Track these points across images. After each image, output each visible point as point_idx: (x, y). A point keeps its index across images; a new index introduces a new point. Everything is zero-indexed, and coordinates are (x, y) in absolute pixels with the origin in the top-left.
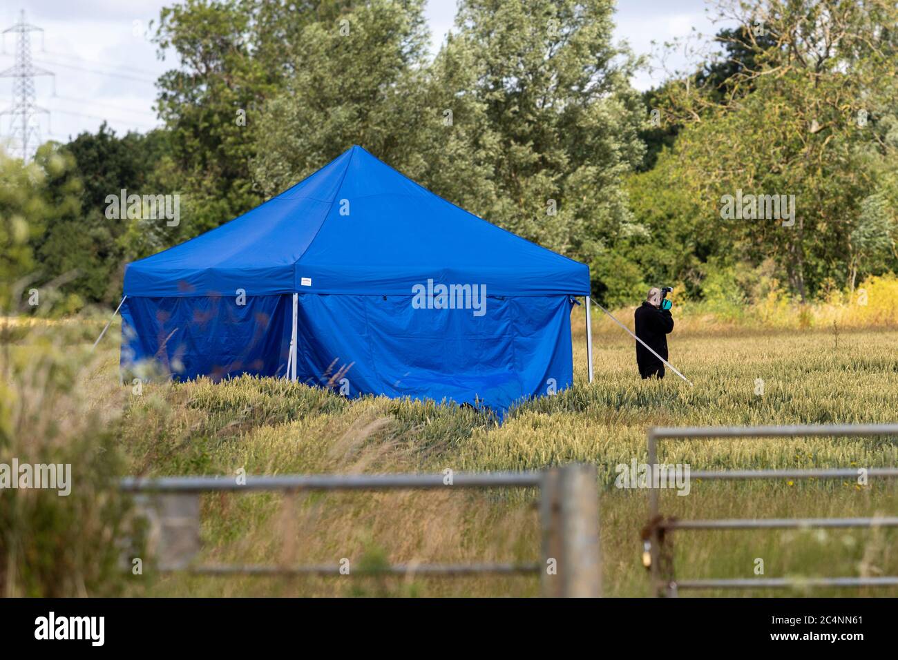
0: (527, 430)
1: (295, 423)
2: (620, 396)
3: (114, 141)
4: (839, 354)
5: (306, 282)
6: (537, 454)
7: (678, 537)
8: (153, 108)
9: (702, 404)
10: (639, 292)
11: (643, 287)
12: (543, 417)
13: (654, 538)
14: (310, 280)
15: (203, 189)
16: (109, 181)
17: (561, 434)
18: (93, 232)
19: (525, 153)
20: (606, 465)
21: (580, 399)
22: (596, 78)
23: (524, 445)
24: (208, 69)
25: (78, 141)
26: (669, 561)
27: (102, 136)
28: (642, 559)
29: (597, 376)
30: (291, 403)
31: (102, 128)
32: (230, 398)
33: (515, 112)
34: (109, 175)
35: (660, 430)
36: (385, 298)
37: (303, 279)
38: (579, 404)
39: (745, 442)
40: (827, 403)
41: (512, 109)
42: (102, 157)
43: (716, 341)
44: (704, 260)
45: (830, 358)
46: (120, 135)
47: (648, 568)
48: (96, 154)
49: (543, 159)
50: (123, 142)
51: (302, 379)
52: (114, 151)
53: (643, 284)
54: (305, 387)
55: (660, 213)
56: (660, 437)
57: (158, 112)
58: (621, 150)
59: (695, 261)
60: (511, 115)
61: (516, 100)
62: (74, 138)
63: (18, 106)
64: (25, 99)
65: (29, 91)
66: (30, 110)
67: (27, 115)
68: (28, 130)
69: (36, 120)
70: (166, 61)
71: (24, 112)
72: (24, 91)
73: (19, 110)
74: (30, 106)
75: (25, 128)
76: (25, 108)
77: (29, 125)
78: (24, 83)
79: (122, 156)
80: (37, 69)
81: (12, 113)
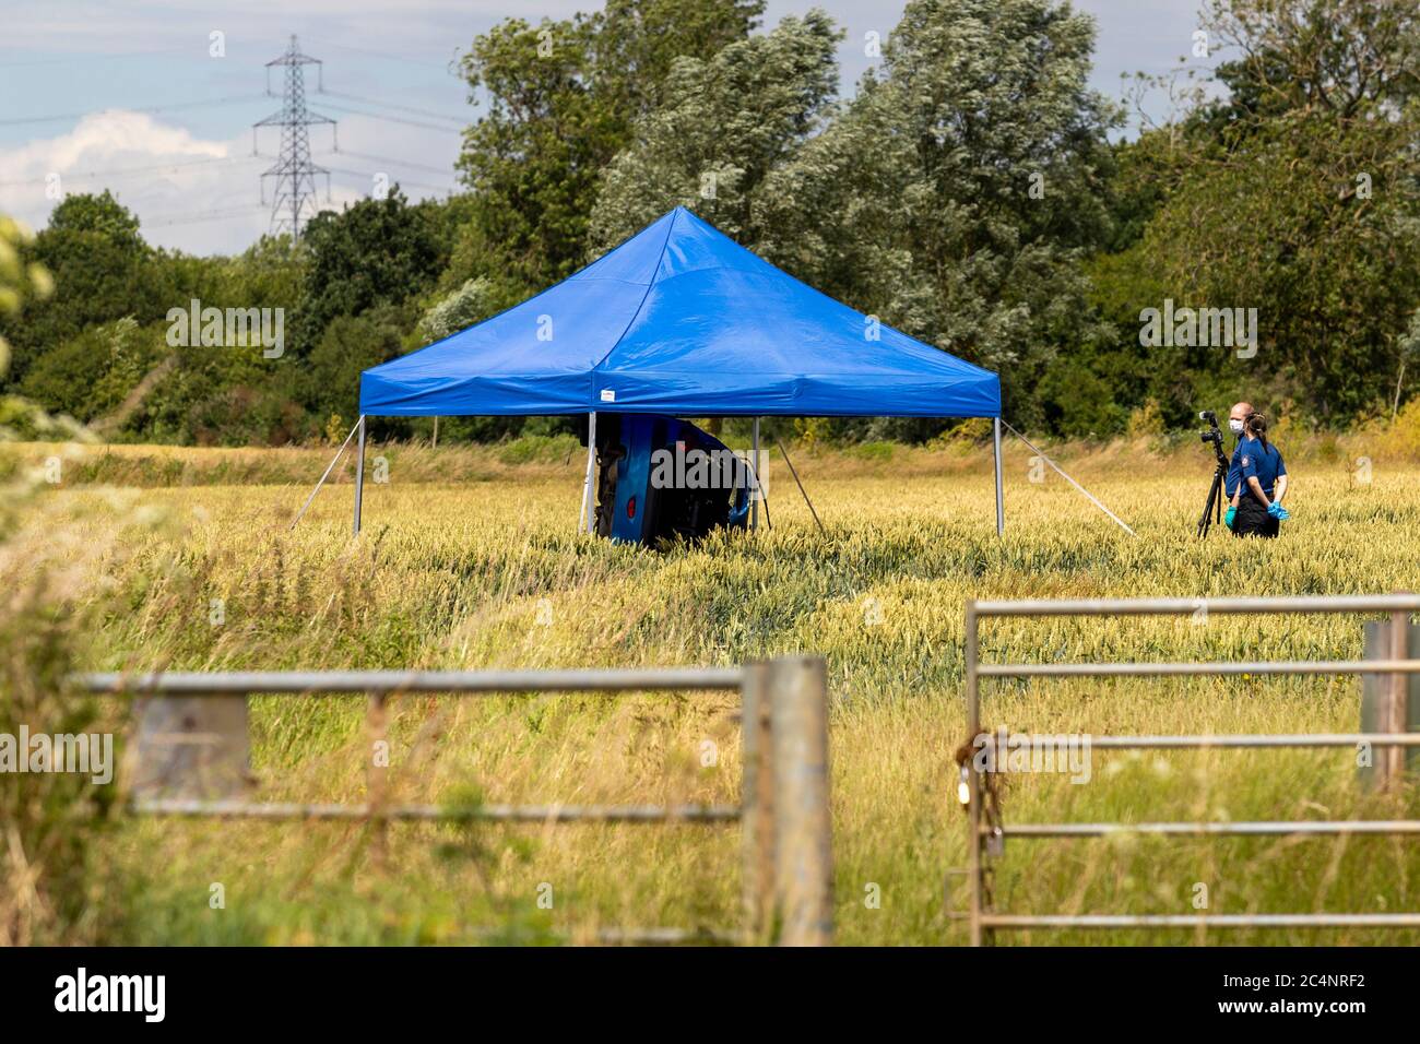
3: (404, 211)
8: (456, 167)
10: (1109, 415)
11: (1114, 409)
14: (613, 393)
16: (400, 263)
21: (983, 559)
24: (533, 115)
25: (356, 210)
27: (391, 204)
28: (953, 792)
31: (391, 193)
34: (400, 255)
35: (982, 605)
37: (603, 392)
42: (388, 230)
45: (1340, 504)
46: (413, 201)
47: (966, 807)
48: (381, 226)
50: (417, 211)
52: (405, 223)
53: (1113, 405)
56: (981, 615)
57: (461, 172)
59: (1185, 373)
62: (351, 206)
63: (287, 164)
64: (295, 155)
65: (302, 144)
66: (303, 170)
67: (299, 177)
68: (300, 197)
69: (311, 183)
70: (476, 104)
71: (295, 173)
72: (295, 144)
73: (288, 170)
74: (302, 164)
75: (295, 194)
76: (297, 169)
77: (301, 189)
78: (295, 134)
79: (417, 230)
80: (313, 114)
81: (279, 174)
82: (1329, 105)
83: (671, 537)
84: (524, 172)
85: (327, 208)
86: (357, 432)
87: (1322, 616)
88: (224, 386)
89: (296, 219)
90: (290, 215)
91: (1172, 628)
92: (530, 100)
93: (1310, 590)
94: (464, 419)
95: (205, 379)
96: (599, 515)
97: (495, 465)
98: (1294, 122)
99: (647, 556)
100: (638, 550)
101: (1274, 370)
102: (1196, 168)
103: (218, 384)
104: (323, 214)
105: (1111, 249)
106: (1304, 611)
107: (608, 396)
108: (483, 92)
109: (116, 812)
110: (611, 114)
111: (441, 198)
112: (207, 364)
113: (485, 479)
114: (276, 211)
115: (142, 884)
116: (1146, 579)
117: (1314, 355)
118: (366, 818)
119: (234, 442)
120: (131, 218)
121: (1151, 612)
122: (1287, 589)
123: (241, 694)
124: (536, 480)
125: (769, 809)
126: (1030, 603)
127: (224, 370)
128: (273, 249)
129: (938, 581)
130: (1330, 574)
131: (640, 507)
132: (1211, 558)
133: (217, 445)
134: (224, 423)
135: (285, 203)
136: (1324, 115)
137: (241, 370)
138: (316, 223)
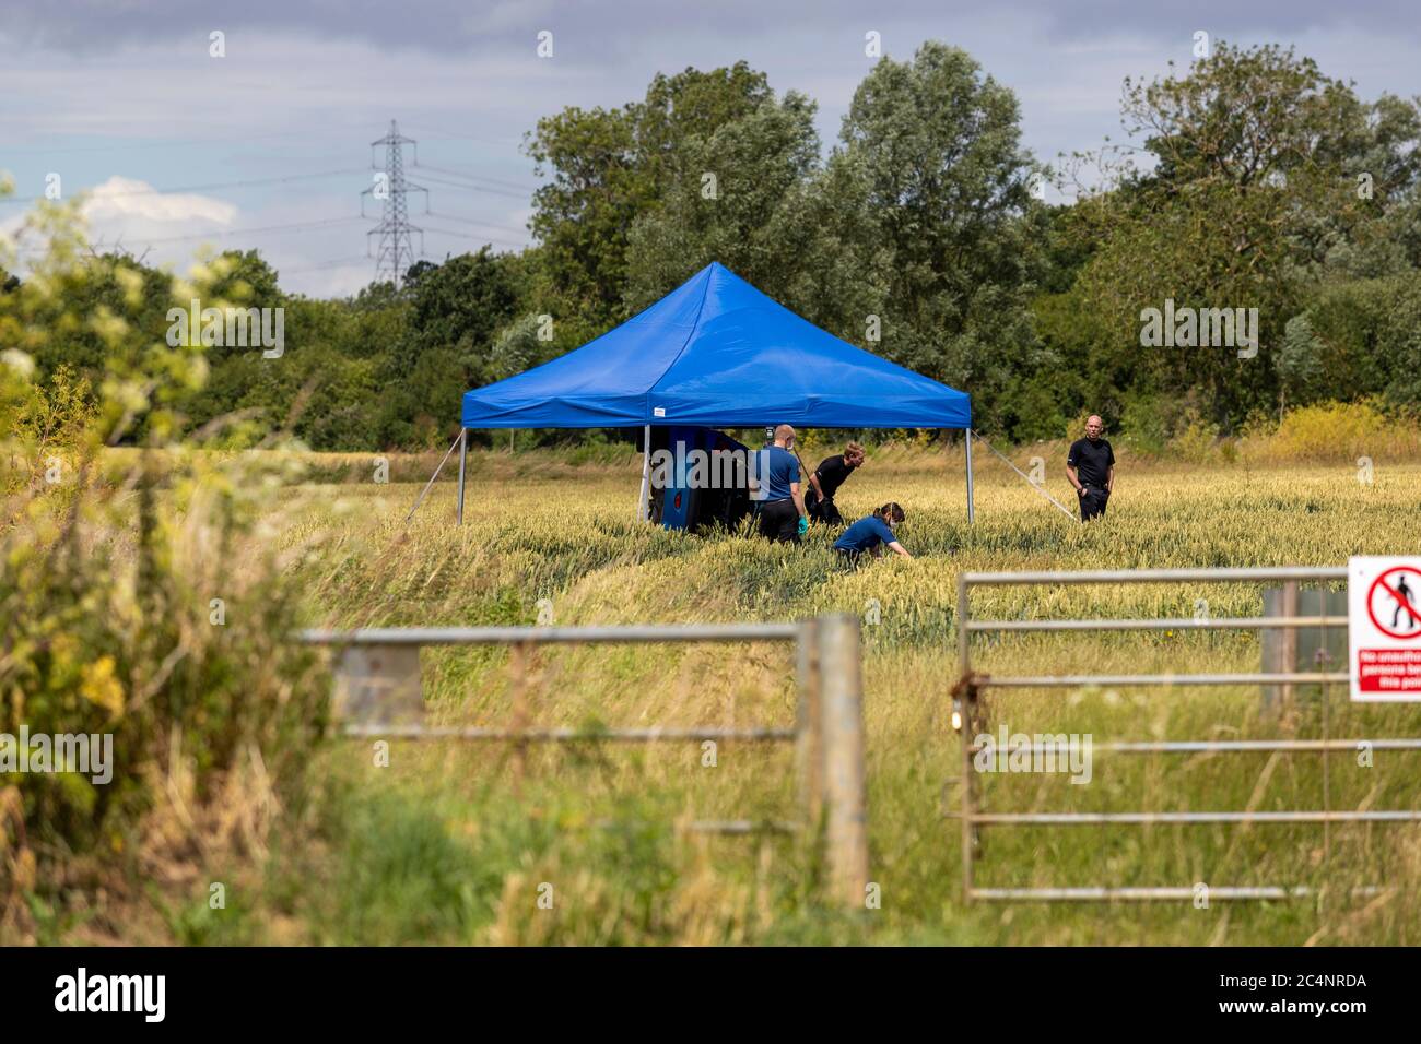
7: (988, 694)
8: (529, 226)
14: (663, 410)
15: (580, 313)
16: (483, 305)
18: (463, 359)
19: (924, 272)
21: (957, 539)
22: (998, 193)
24: (588, 184)
27: (482, 259)
28: (949, 720)
31: (483, 249)
33: (913, 229)
34: (483, 299)
35: (971, 575)
37: (657, 409)
39: (1128, 588)
41: (912, 225)
44: (1123, 389)
47: (959, 731)
48: (473, 276)
49: (941, 279)
52: (492, 272)
56: (970, 584)
57: (533, 229)
59: (1114, 391)
60: (908, 230)
63: (388, 224)
64: (395, 217)
65: (401, 208)
66: (402, 229)
67: (398, 235)
68: (399, 250)
69: (408, 240)
70: (542, 175)
71: (395, 232)
72: (395, 208)
73: (390, 229)
74: (401, 224)
75: (396, 248)
76: (396, 226)
77: (400, 245)
78: (395, 200)
79: (499, 279)
80: (410, 184)
81: (382, 232)
82: (1230, 175)
83: (710, 523)
84: (584, 230)
85: (425, 259)
86: (460, 443)
87: (1227, 585)
88: (341, 403)
89: (396, 268)
90: (392, 265)
91: (1110, 594)
92: (586, 172)
93: (1218, 565)
94: (538, 431)
95: (325, 398)
96: (651, 507)
97: (561, 466)
98: (1201, 189)
99: (692, 539)
100: (683, 535)
101: (1185, 389)
102: (1122, 226)
103: (336, 402)
104: (421, 264)
105: (1053, 290)
106: (1211, 581)
107: (660, 412)
108: (548, 165)
109: (331, 733)
110: (652, 184)
111: (518, 252)
112: (327, 385)
113: (555, 478)
114: (380, 260)
115: (349, 787)
116: (1090, 557)
117: (1218, 378)
118: (508, 738)
119: (349, 448)
120: (272, 271)
121: (1093, 582)
122: (1199, 564)
123: (414, 645)
124: (595, 479)
125: (819, 730)
126: (994, 575)
127: (341, 391)
128: (380, 293)
129: (923, 559)
130: (1233, 552)
131: (685, 500)
132: (1140, 540)
133: (335, 450)
134: (343, 432)
135: (387, 256)
136: (1225, 183)
137: (353, 390)
138: (415, 271)
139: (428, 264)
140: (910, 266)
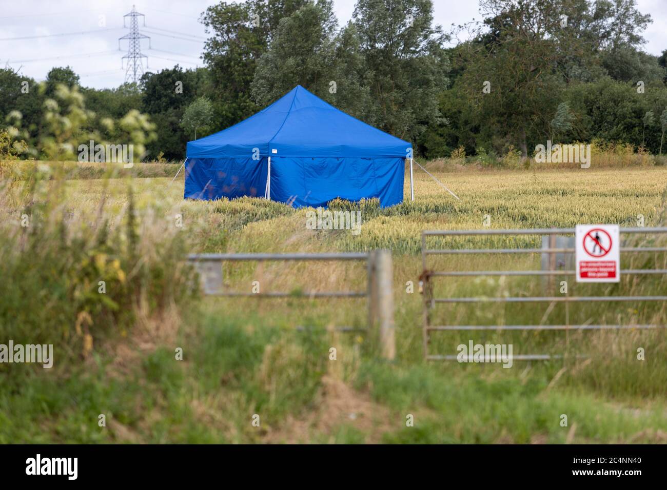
0: (378, 225)
1: (268, 221)
2: (427, 207)
3: (181, 73)
4: (535, 186)
5: (275, 151)
6: (383, 237)
7: (435, 279)
8: (202, 57)
9: (465, 212)
12: (387, 218)
13: (424, 279)
17: (395, 227)
18: (170, 119)
20: (416, 242)
21: (407, 208)
22: (423, 44)
23: (377, 232)
24: (229, 38)
25: (162, 73)
26: (431, 290)
27: (175, 71)
29: (416, 197)
30: (267, 210)
31: (176, 67)
32: (238, 208)
36: (313, 159)
37: (273, 150)
38: (406, 211)
40: (525, 211)
41: (380, 59)
43: (480, 177)
45: (531, 188)
46: (184, 70)
47: (421, 293)
48: (171, 81)
49: (395, 84)
50: (185, 74)
51: (273, 198)
54: (273, 202)
55: (454, 110)
57: (203, 59)
58: (435, 80)
59: (472, 134)
60: (379, 62)
61: (381, 54)
62: (160, 71)
63: (132, 54)
64: (135, 50)
65: (137, 46)
66: (138, 56)
67: (136, 59)
68: (136, 66)
69: (141, 61)
70: (208, 33)
71: (135, 57)
72: (134, 46)
73: (132, 56)
74: (137, 54)
75: (135, 64)
76: (135, 54)
77: (137, 63)
78: (134, 42)
79: (184, 81)
80: (141, 35)
81: (129, 57)
85: (149, 71)
89: (135, 75)
90: (133, 73)
92: (228, 32)
101: (506, 134)
104: (147, 73)
108: (211, 28)
111: (193, 68)
114: (127, 71)
120: (76, 76)
128: (130, 87)
135: (131, 69)
138: (145, 76)
139: (151, 73)
140: (381, 78)
